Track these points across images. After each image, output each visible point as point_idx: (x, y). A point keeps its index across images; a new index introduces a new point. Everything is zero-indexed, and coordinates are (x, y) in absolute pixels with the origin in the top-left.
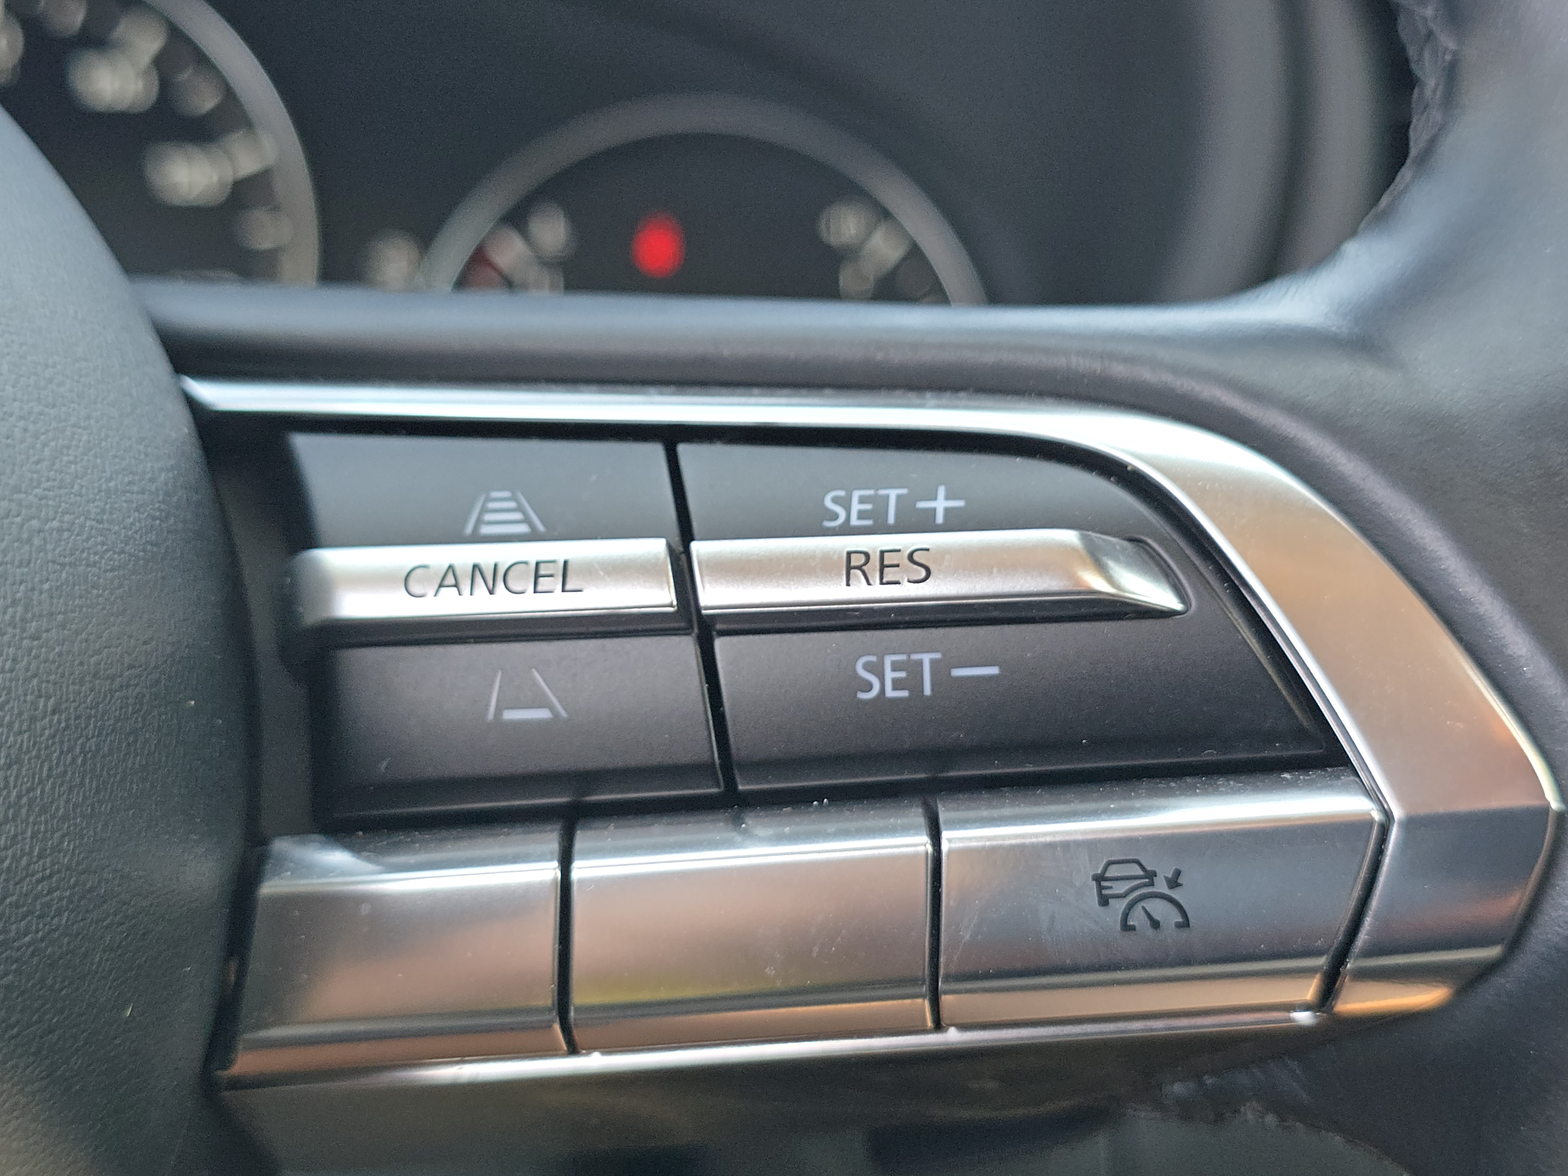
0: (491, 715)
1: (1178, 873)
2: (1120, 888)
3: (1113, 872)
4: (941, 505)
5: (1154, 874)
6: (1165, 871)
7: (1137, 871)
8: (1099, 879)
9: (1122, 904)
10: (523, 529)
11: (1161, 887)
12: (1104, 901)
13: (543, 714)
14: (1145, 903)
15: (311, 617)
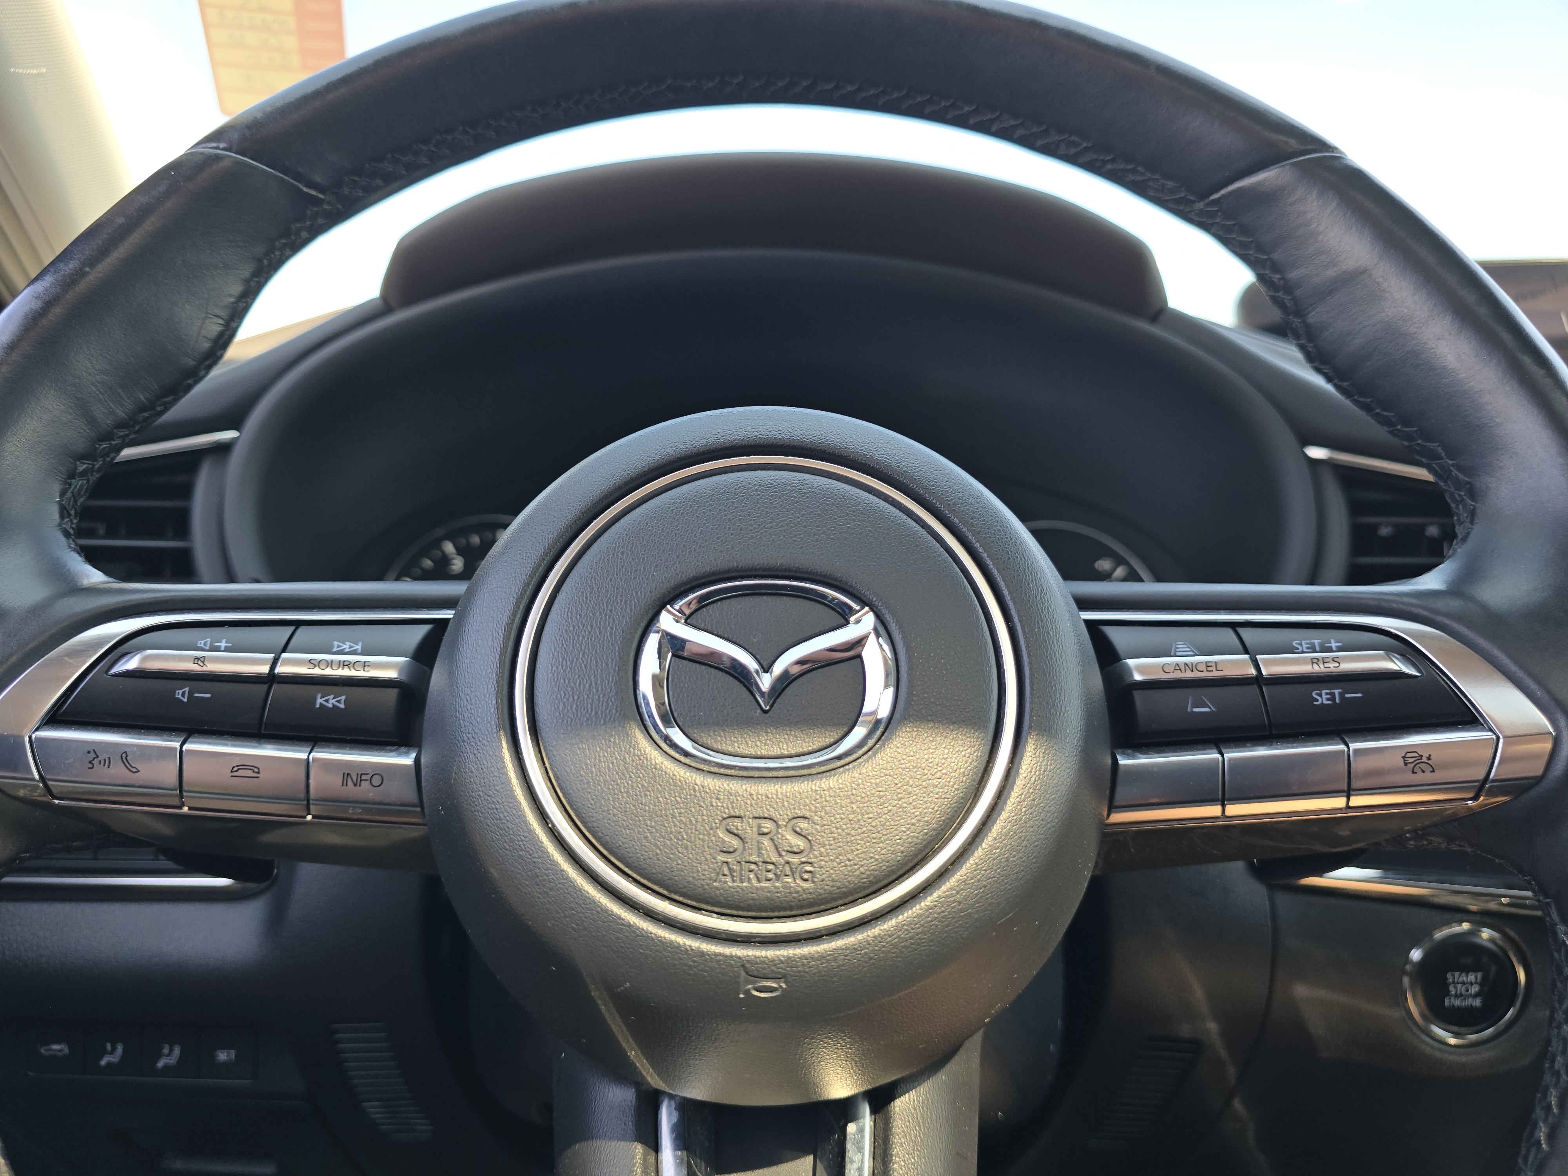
0: (1189, 710)
1: (1430, 755)
2: (1411, 760)
3: (1409, 755)
4: (1334, 645)
5: (1422, 756)
6: (1425, 755)
7: (1416, 755)
8: (1404, 757)
9: (1412, 766)
10: (1191, 653)
11: (1424, 759)
12: (1406, 764)
13: (1207, 709)
14: (1420, 765)
15: (1128, 681)
